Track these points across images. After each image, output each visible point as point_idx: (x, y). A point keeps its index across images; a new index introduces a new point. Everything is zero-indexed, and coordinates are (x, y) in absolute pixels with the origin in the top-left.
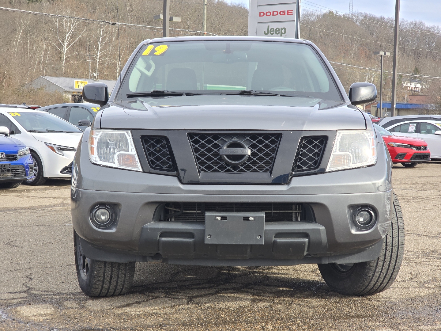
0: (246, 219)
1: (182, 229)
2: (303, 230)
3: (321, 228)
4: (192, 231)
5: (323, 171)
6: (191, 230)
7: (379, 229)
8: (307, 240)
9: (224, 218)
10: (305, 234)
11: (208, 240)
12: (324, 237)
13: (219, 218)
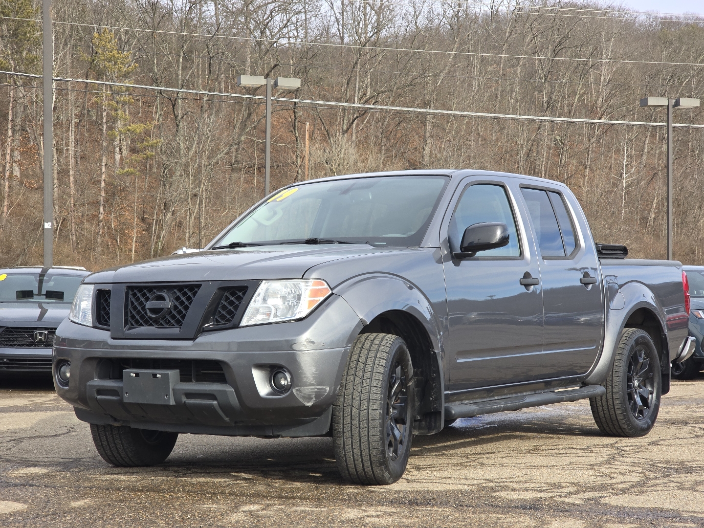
0: (155, 375)
1: (109, 386)
2: (210, 390)
3: (227, 389)
4: (116, 389)
5: (236, 326)
6: (116, 387)
7: (295, 394)
8: (215, 402)
9: (137, 375)
10: (211, 396)
11: (127, 398)
12: (234, 400)
13: (134, 375)
